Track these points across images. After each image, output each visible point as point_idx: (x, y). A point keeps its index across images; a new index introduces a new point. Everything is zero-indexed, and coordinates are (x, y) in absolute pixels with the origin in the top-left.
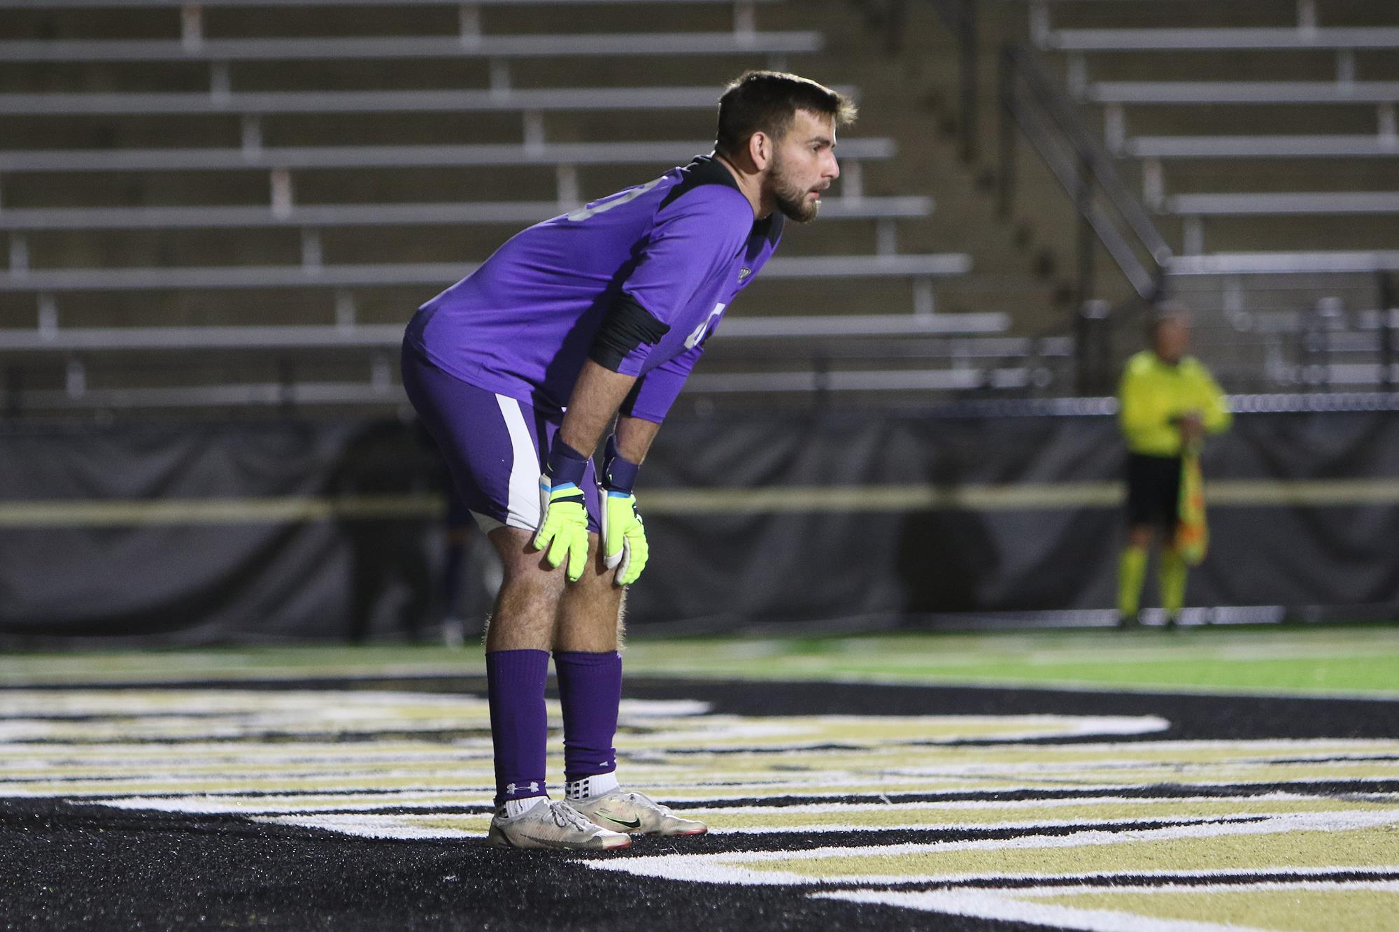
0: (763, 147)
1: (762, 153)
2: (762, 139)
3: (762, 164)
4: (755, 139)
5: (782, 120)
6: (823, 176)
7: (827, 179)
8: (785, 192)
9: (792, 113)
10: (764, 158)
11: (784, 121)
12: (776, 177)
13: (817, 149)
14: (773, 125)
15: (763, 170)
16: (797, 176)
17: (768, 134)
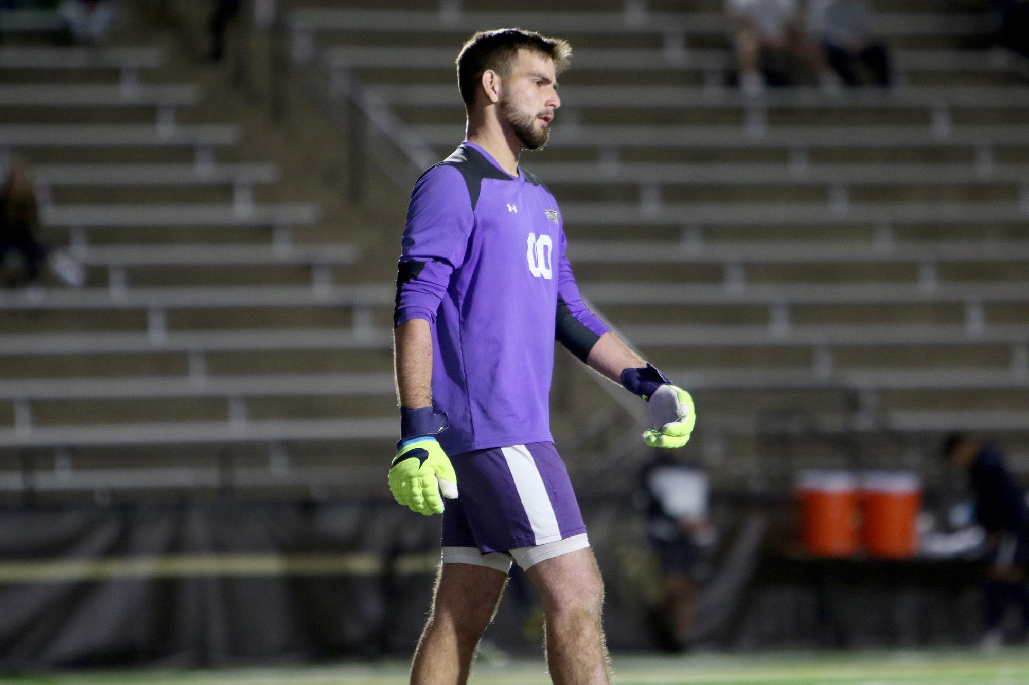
0: (493, 83)
1: (493, 88)
2: (492, 77)
3: (495, 98)
4: (487, 76)
5: (507, 57)
6: (546, 105)
7: (551, 108)
8: (516, 118)
9: (516, 51)
10: (495, 92)
11: (510, 58)
12: (508, 106)
13: (539, 83)
14: (501, 63)
15: (496, 103)
16: (524, 103)
17: (498, 73)
